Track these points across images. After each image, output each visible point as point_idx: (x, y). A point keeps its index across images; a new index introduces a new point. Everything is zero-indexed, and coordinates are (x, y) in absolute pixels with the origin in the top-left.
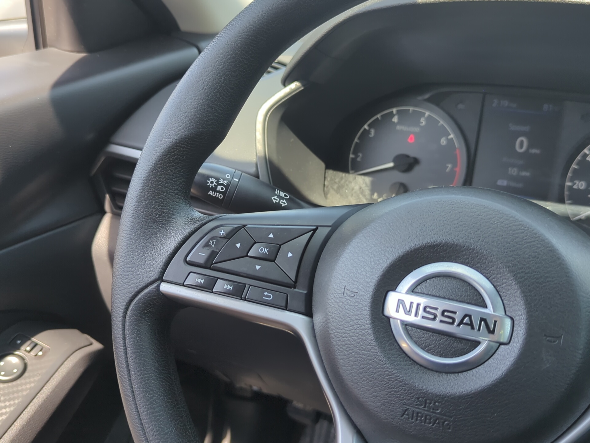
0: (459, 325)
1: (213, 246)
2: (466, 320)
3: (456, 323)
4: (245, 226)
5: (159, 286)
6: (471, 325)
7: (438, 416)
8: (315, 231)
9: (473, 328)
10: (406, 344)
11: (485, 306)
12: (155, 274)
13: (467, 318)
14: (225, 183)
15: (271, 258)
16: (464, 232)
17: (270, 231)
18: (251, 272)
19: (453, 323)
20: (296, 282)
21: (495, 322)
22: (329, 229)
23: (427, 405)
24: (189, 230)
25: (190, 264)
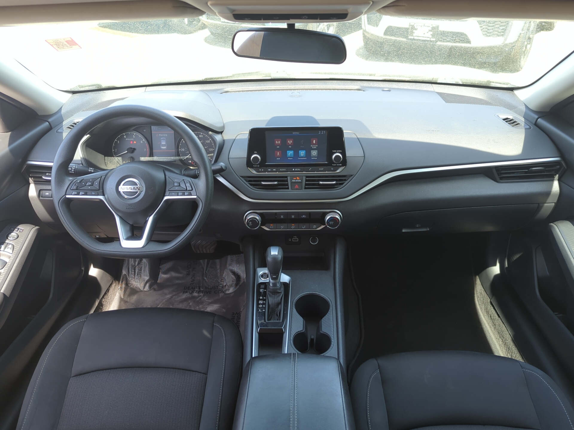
1: (77, 185)
2: (134, 188)
4: (84, 179)
5: (66, 196)
6: (135, 189)
7: (133, 207)
8: (101, 177)
10: (126, 197)
11: (137, 185)
12: (64, 194)
14: (74, 168)
15: (92, 185)
17: (91, 179)
18: (88, 189)
19: (132, 190)
20: (99, 189)
21: (140, 188)
22: (105, 176)
23: (130, 206)
24: (70, 182)
25: (72, 190)
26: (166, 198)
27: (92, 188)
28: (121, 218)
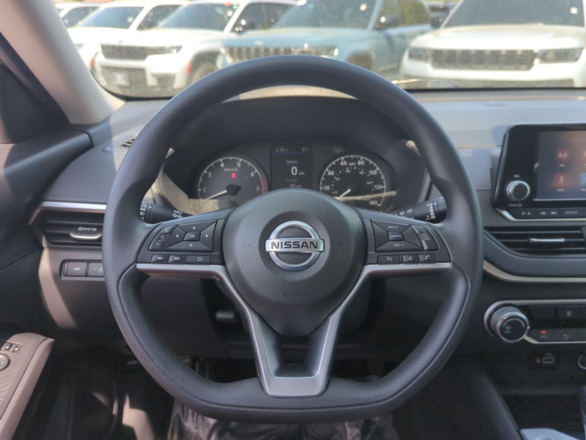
0: (302, 247)
1: (163, 239)
2: (305, 245)
3: (300, 247)
4: (178, 225)
5: (136, 266)
6: (307, 246)
7: (300, 291)
8: (217, 221)
9: (308, 247)
11: (311, 237)
12: (132, 259)
13: (305, 243)
14: (144, 210)
15: (197, 239)
16: (295, 206)
17: (193, 226)
18: (187, 248)
19: (299, 247)
20: (213, 249)
21: (317, 243)
22: (224, 220)
23: (294, 288)
24: (146, 233)
25: (152, 250)
26: (369, 269)
27: (199, 246)
28: (262, 318)
